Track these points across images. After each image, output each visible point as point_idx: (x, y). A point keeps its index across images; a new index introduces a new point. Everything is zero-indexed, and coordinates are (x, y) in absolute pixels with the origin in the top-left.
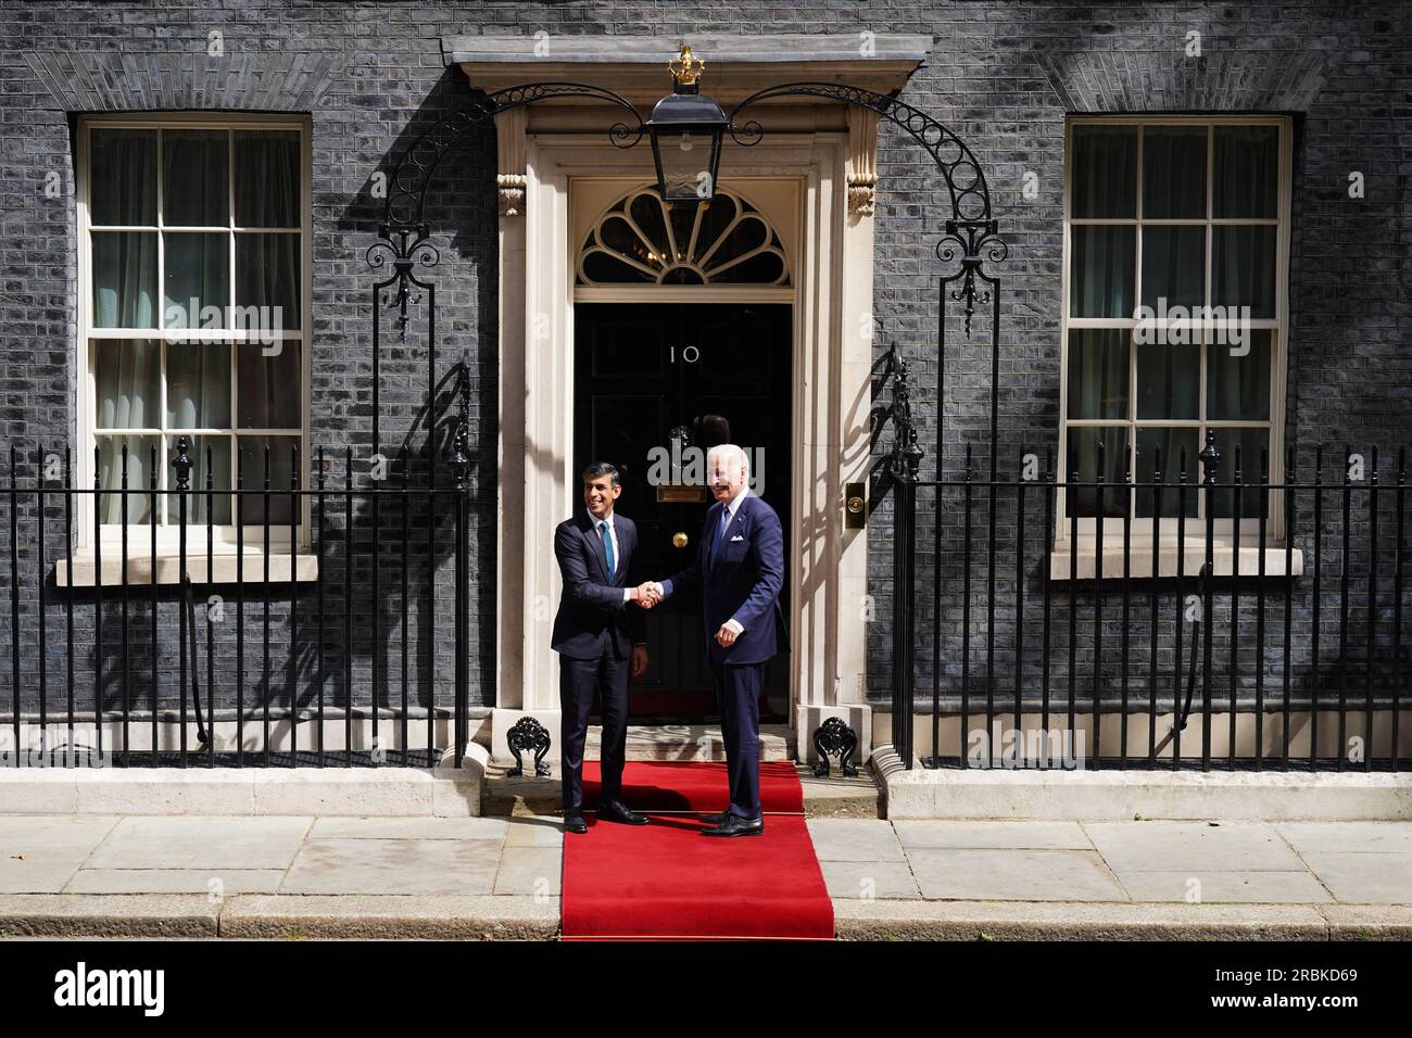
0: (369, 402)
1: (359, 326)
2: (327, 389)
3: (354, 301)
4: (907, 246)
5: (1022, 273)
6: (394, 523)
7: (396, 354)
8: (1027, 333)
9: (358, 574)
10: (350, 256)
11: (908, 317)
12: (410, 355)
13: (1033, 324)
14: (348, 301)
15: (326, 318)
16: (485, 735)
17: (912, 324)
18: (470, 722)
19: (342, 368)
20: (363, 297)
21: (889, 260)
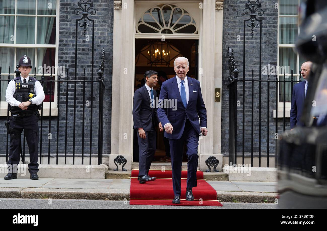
0: (74, 64)
1: (72, 41)
2: (62, 60)
3: (71, 34)
4: (233, 20)
5: (266, 28)
6: (81, 99)
7: (83, 50)
8: (267, 46)
9: (70, 114)
10: (70, 21)
11: (233, 41)
12: (87, 50)
13: (269, 43)
14: (69, 34)
15: (63, 39)
16: (107, 162)
17: (234, 43)
18: (103, 158)
19: (67, 54)
20: (73, 33)
21: (227, 24)
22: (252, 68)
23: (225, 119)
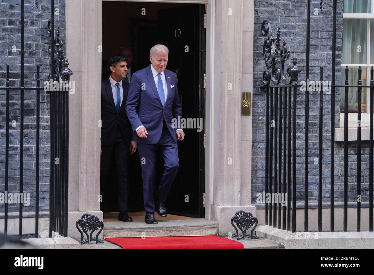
7: (11, 23)
8: (326, 18)
17: (272, 13)
22: (300, 56)
23: (257, 145)
